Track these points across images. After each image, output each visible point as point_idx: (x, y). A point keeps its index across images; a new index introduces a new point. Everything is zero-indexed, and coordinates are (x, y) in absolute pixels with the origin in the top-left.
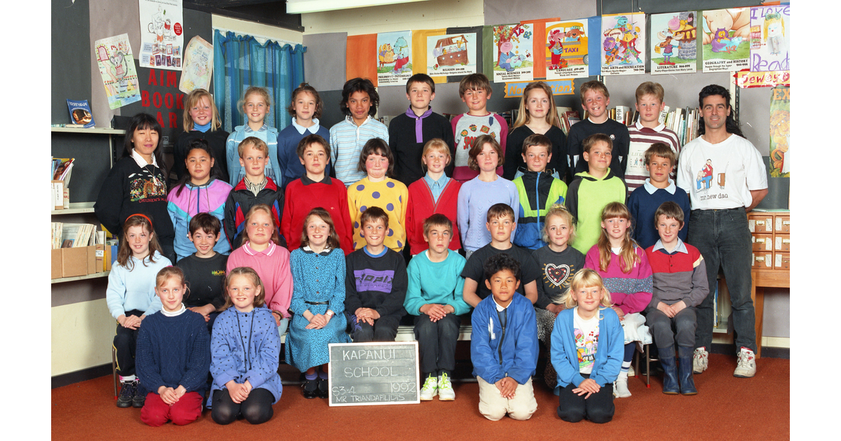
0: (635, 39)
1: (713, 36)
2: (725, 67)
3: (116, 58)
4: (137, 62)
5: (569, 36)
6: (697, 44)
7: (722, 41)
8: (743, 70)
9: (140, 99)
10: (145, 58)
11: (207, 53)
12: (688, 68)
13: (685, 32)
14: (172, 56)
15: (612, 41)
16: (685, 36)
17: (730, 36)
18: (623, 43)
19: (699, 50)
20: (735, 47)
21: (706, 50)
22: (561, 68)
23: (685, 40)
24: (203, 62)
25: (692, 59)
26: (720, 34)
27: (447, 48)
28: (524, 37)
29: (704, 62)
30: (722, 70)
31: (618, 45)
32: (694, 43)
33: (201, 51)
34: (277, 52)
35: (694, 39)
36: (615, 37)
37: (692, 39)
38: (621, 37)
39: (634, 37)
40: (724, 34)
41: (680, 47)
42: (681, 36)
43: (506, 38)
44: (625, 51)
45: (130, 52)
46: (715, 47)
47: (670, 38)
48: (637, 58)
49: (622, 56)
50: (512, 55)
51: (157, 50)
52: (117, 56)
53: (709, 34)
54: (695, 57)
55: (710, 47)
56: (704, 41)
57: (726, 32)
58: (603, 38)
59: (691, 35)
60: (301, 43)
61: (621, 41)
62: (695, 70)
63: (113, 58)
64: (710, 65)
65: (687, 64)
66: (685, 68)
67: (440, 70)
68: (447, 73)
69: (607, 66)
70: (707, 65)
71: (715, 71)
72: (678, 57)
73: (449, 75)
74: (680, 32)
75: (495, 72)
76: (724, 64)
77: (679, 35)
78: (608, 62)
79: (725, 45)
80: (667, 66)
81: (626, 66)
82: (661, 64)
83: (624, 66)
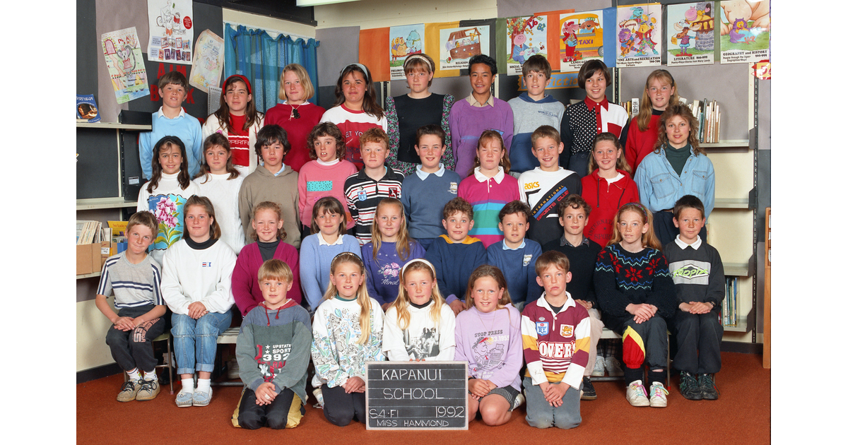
0: (651, 30)
1: (731, 26)
2: (744, 58)
3: (123, 52)
4: (145, 56)
5: (584, 28)
6: (715, 35)
7: (740, 32)
8: (762, 61)
9: (148, 93)
10: (154, 52)
11: (218, 47)
12: (706, 59)
13: (703, 22)
14: (182, 50)
15: (627, 33)
16: (703, 27)
17: (749, 26)
18: (639, 34)
19: (716, 41)
20: (754, 37)
21: (724, 41)
22: (575, 60)
23: (702, 30)
24: (214, 56)
25: (709, 51)
26: (738, 25)
27: (460, 41)
28: (538, 29)
29: (722, 53)
30: (741, 62)
31: (634, 37)
32: (711, 34)
33: (212, 46)
34: (290, 46)
35: (712, 29)
36: (631, 28)
37: (709, 29)
38: (637, 28)
39: (650, 28)
40: (743, 25)
41: (697, 38)
42: (698, 27)
43: (519, 30)
44: (640, 42)
45: (139, 46)
46: (733, 37)
47: (686, 29)
48: (653, 49)
49: (638, 47)
50: (526, 47)
51: (166, 44)
52: (125, 49)
53: (727, 25)
54: (712, 48)
55: (728, 38)
56: (722, 31)
57: (745, 22)
58: (619, 30)
59: (709, 26)
60: (314, 38)
61: (637, 32)
62: (712, 61)
63: (121, 51)
64: (728, 56)
65: (704, 55)
66: (702, 59)
67: (453, 63)
68: (460, 67)
69: (622, 57)
70: (725, 56)
71: (733, 62)
72: (695, 48)
73: (463, 68)
74: (698, 23)
75: (509, 65)
76: (742, 55)
77: (697, 25)
78: (623, 54)
79: (743, 35)
80: (683, 57)
81: (642, 57)
82: (677, 55)
83: (640, 57)
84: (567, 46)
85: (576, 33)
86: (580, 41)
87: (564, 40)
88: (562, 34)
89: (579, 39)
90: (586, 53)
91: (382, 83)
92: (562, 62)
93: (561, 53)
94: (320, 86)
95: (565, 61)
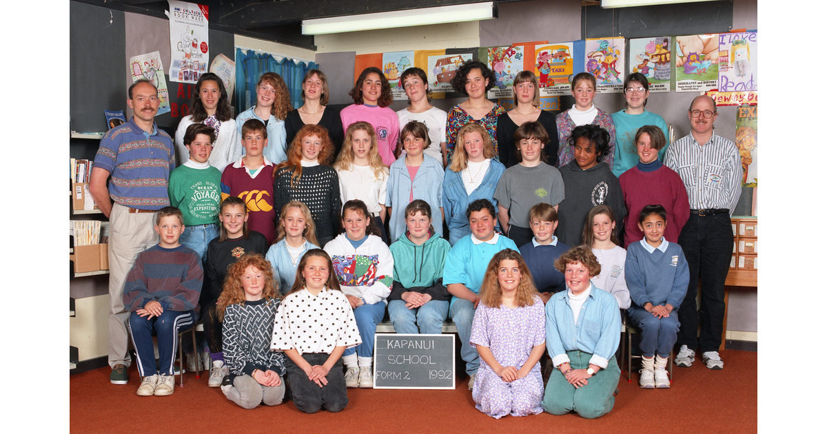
0: (615, 61)
1: (685, 59)
2: (696, 88)
3: (149, 73)
4: (167, 77)
5: (556, 58)
6: (671, 66)
7: (693, 64)
8: (712, 90)
9: (169, 110)
10: (174, 75)
11: (230, 69)
12: (663, 88)
13: (661, 55)
14: (198, 72)
15: (594, 63)
16: (661, 59)
17: (701, 59)
18: (605, 65)
19: (673, 72)
20: (705, 69)
21: (678, 72)
22: (548, 86)
23: (660, 62)
24: (226, 78)
25: (666, 80)
26: (692, 58)
27: (446, 67)
28: (516, 58)
29: (677, 82)
30: (693, 90)
31: (600, 67)
32: (668, 66)
33: (224, 68)
34: (292, 69)
35: (668, 62)
36: (597, 59)
37: (666, 61)
38: (603, 59)
39: (614, 59)
40: (695, 58)
41: (655, 69)
42: (656, 59)
43: (499, 58)
44: (606, 72)
45: (161, 68)
46: (687, 69)
47: (646, 60)
48: (617, 78)
49: (603, 76)
50: (505, 74)
51: (185, 66)
52: (150, 71)
53: (682, 58)
54: (669, 78)
55: (683, 69)
56: (677, 63)
57: (698, 56)
58: (587, 60)
59: (666, 58)
60: (313, 61)
61: (603, 63)
62: (668, 90)
63: (146, 73)
64: (682, 85)
65: (661, 84)
66: (660, 88)
67: (439, 86)
68: (445, 90)
70: (680, 85)
71: (686, 91)
72: (654, 78)
73: (448, 91)
74: (656, 55)
76: (695, 85)
77: (655, 57)
79: (696, 67)
81: (607, 85)
83: (605, 85)
84: (541, 73)
85: (549, 62)
86: (553, 69)
87: (539, 68)
88: (537, 63)
89: (552, 67)
90: (558, 80)
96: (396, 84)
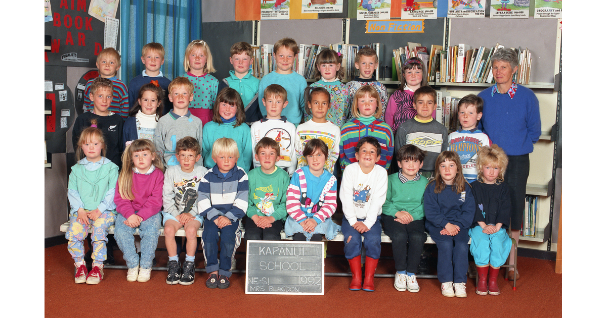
2: (554, 15)
9: (51, 19)
12: (522, 14)
22: (414, 10)
25: (526, 7)
29: (536, 9)
30: (551, 17)
54: (528, 4)
62: (527, 16)
64: (540, 12)
65: (521, 11)
66: (519, 14)
67: (313, 7)
68: (318, 11)
69: (453, 9)
70: (538, 12)
71: (544, 18)
72: (514, 5)
73: (320, 12)
75: (358, 11)
76: (552, 12)
78: (454, 6)
80: (504, 11)
81: (469, 10)
82: (499, 10)
83: (467, 10)
90: (423, 5)
91: (254, 22)
92: (402, 10)
93: (402, 3)
94: (203, 22)
95: (405, 10)
96: (272, 4)
